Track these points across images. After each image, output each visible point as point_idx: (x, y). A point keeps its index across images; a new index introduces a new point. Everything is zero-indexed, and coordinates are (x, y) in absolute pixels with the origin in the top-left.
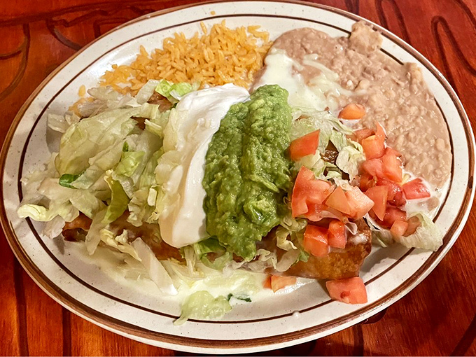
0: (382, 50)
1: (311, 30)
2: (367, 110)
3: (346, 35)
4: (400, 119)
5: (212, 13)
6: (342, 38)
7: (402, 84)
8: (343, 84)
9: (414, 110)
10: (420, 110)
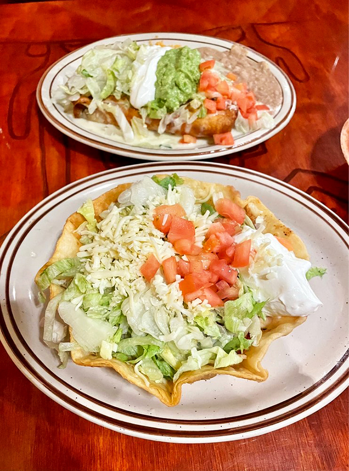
0: (248, 57)
1: (210, 48)
2: (239, 78)
3: (229, 50)
4: (256, 82)
5: (156, 37)
6: (227, 51)
7: (258, 70)
8: (226, 68)
9: (263, 79)
10: (266, 80)
